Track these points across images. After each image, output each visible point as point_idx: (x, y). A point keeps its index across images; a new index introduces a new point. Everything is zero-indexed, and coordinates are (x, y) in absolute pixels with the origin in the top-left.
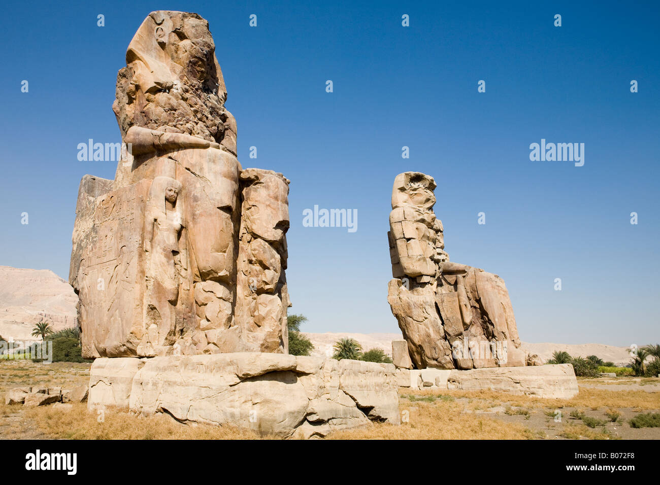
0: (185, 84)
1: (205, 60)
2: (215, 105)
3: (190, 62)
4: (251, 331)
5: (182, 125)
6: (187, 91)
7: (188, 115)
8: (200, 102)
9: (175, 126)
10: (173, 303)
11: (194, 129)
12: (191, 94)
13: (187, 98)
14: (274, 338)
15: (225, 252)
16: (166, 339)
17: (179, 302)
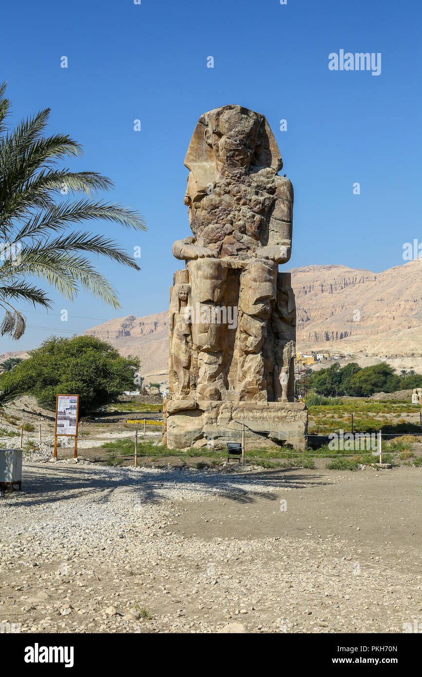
0: (227, 179)
1: (240, 148)
2: (262, 181)
3: (227, 157)
4: (241, 381)
5: (222, 219)
6: (229, 184)
7: (231, 206)
8: (243, 187)
9: (217, 223)
10: (187, 368)
11: (235, 218)
12: (233, 184)
13: (230, 191)
14: (253, 385)
15: (207, 332)
16: (182, 391)
17: (191, 367)
